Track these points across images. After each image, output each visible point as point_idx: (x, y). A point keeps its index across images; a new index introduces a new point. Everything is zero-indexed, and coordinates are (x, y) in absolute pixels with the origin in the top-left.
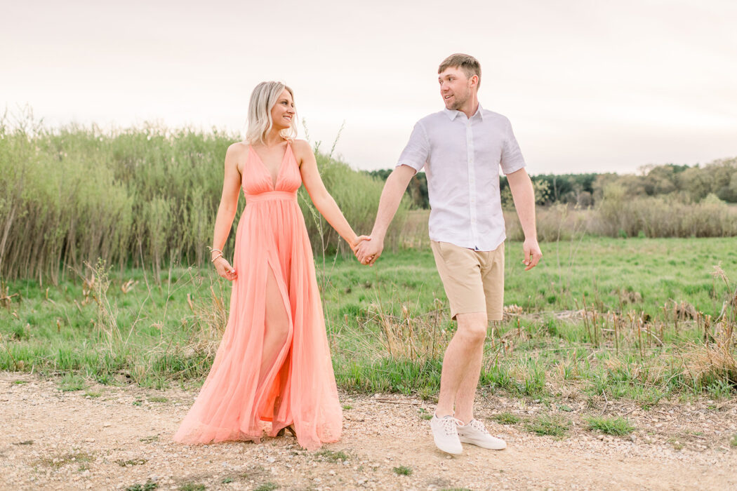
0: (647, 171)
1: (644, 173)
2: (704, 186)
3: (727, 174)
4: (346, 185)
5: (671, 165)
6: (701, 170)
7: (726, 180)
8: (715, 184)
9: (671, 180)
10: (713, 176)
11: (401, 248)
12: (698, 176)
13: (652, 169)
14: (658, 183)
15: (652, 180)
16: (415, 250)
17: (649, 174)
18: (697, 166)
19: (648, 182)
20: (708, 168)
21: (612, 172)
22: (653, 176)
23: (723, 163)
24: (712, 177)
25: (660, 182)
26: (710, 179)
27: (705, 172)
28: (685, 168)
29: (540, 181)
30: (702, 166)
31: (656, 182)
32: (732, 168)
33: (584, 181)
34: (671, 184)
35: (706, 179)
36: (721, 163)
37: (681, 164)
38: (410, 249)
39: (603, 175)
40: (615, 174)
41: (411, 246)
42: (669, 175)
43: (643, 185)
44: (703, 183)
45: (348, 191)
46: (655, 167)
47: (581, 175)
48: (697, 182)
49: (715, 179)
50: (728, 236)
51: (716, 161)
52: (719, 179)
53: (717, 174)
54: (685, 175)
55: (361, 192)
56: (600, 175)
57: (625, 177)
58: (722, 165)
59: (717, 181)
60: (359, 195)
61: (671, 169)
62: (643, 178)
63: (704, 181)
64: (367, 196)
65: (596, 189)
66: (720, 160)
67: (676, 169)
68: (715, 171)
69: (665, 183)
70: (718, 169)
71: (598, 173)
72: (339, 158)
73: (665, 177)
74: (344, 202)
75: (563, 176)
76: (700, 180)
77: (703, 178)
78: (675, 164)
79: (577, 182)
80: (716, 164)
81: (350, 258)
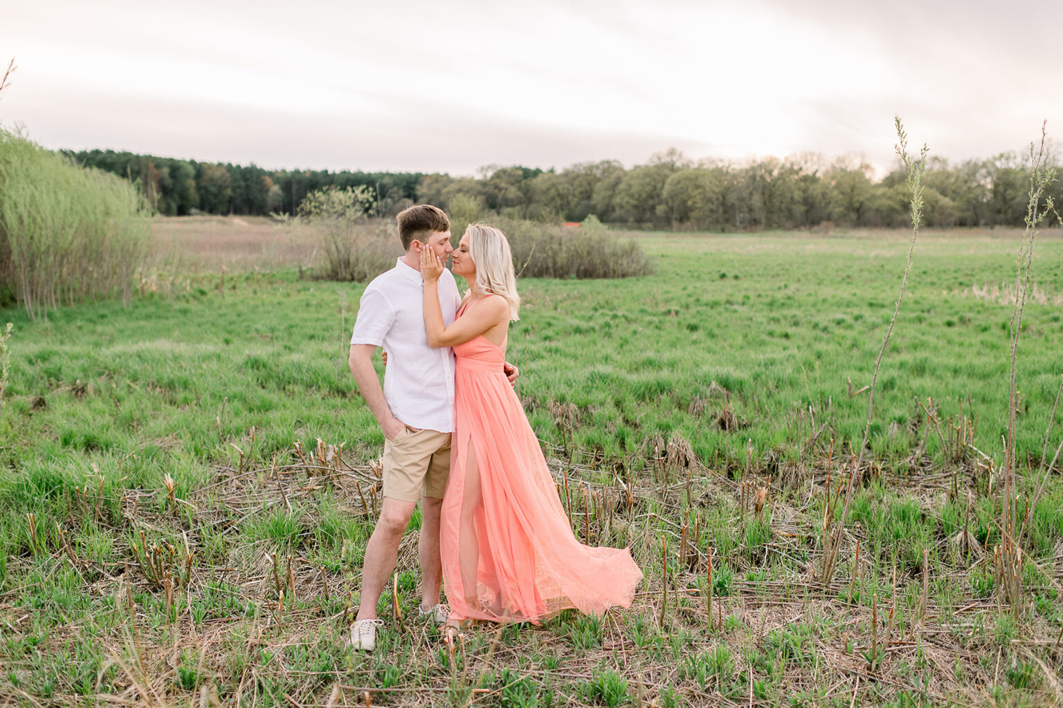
0: (490, 174)
1: (485, 176)
2: (561, 199)
3: (589, 184)
4: (32, 182)
5: (520, 168)
6: (557, 177)
7: (587, 192)
8: (574, 196)
9: (520, 189)
10: (572, 185)
11: (137, 291)
12: (553, 185)
13: (495, 171)
14: (503, 192)
15: (496, 187)
16: (162, 297)
17: (492, 178)
18: (552, 171)
19: (490, 189)
20: (566, 174)
21: (442, 173)
22: (497, 181)
23: (584, 168)
24: (571, 188)
25: (506, 189)
26: (568, 189)
27: (563, 180)
28: (537, 172)
29: (362, 188)
30: (559, 171)
31: (500, 190)
32: (595, 176)
33: (404, 184)
34: (520, 194)
35: (563, 189)
36: (581, 168)
37: (532, 167)
38: (152, 295)
39: (431, 177)
40: (446, 175)
41: (154, 288)
42: (519, 182)
43: (485, 194)
44: (559, 195)
45: (37, 194)
46: (499, 168)
47: (400, 174)
48: (553, 192)
49: (574, 190)
50: (618, 277)
51: (575, 166)
52: (579, 190)
53: (576, 183)
54: (537, 182)
55: (61, 197)
56: (427, 175)
57: (461, 180)
58: (583, 172)
59: (576, 193)
60: (59, 203)
61: (521, 173)
62: (484, 184)
63: (561, 191)
64: (72, 203)
65: (422, 196)
66: (580, 164)
67: (528, 174)
68: (575, 179)
69: (513, 192)
70: (578, 176)
71: (424, 172)
72: (19, 132)
73: (513, 184)
74: (30, 215)
75: (375, 174)
76: (557, 190)
77: (560, 187)
78: (524, 165)
79: (395, 184)
80: (576, 170)
81: (43, 316)
